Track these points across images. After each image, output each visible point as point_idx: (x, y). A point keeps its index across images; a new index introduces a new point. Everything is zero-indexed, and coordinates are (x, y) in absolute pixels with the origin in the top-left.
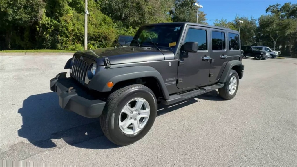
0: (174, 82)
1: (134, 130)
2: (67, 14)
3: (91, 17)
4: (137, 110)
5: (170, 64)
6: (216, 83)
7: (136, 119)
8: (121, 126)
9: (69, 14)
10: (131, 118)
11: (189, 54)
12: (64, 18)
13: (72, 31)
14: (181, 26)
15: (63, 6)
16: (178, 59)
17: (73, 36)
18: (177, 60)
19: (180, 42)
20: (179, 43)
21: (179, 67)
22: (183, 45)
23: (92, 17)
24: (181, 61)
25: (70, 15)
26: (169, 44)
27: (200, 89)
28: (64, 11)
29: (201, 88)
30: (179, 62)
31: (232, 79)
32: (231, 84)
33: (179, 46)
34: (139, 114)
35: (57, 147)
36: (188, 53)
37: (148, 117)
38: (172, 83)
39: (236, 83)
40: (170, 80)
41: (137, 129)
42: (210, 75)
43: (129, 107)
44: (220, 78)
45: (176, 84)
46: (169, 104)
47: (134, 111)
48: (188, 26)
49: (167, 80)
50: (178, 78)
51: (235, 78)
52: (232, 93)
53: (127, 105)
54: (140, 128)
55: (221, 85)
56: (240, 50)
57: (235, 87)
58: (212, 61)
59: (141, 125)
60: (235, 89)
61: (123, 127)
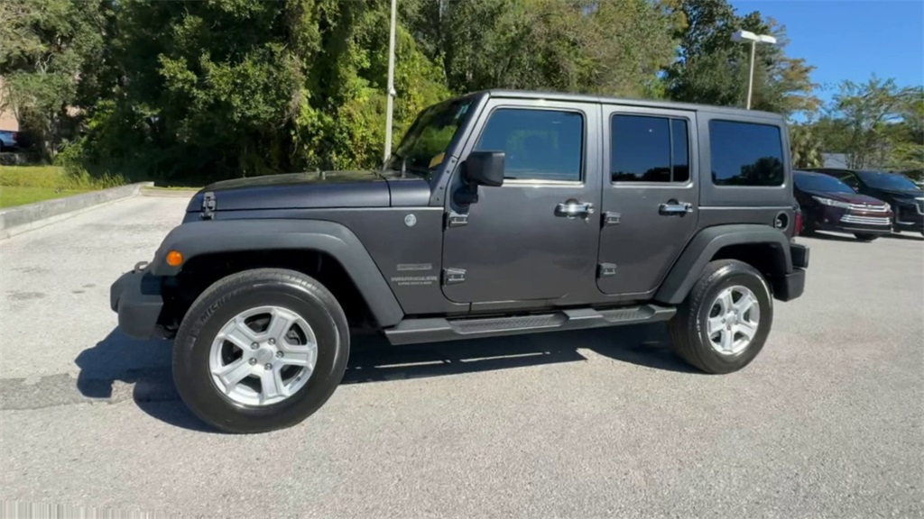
0: (428, 278)
1: (263, 397)
2: (353, 98)
3: (412, 101)
4: (273, 341)
5: (411, 220)
6: (644, 304)
7: (269, 366)
8: (218, 376)
9: (359, 97)
10: (253, 361)
11: (480, 188)
12: (345, 108)
13: (362, 140)
14: (470, 104)
15: (345, 80)
16: (444, 206)
17: (365, 153)
18: (442, 209)
19: (457, 153)
21: (445, 232)
22: (463, 163)
23: (415, 104)
24: (453, 214)
25: (361, 100)
26: (433, 159)
27: (552, 315)
28: (347, 91)
29: (558, 310)
30: (445, 216)
31: (725, 295)
32: (722, 315)
33: (451, 166)
34: (281, 353)
35: (107, 399)
36: (477, 188)
37: (311, 367)
38: (423, 279)
39: (756, 312)
40: (411, 269)
41: (270, 395)
42: (599, 268)
43: (243, 326)
44: (660, 287)
45: (438, 283)
46: (394, 343)
47: (263, 341)
48: (491, 100)
49: (400, 267)
50: (448, 268)
51: (747, 294)
52: (728, 348)
53: (235, 321)
54: (281, 396)
55: (659, 310)
56: (783, 186)
57: (750, 329)
58: (610, 222)
59: (289, 386)
60: (747, 338)
61: (225, 379)
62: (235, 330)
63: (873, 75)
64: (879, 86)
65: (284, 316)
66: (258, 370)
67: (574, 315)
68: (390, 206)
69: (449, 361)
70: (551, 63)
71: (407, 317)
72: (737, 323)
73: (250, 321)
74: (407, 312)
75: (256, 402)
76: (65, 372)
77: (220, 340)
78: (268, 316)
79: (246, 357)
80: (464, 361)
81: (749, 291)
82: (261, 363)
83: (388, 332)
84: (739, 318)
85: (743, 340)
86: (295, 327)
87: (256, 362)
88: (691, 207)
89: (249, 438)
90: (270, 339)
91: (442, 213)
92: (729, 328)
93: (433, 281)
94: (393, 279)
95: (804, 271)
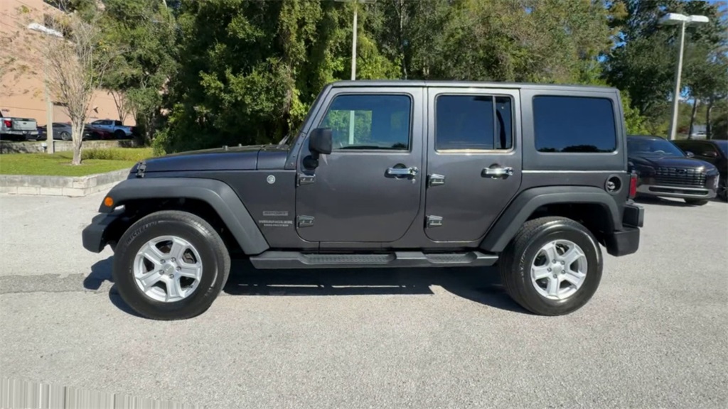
0: (285, 222)
4: (174, 259)
5: (272, 180)
6: (470, 251)
7: (172, 276)
8: (138, 279)
10: (162, 272)
16: (296, 170)
18: (294, 171)
21: (298, 188)
22: (310, 137)
24: (302, 175)
27: (387, 255)
29: (391, 251)
30: (297, 176)
31: (549, 248)
33: (301, 139)
34: (179, 268)
37: (199, 279)
38: (282, 222)
39: (584, 264)
40: (273, 215)
41: (171, 296)
42: (426, 220)
43: (154, 247)
44: (485, 237)
45: (293, 227)
46: (258, 267)
47: (168, 259)
48: (333, 89)
49: (265, 214)
50: (300, 215)
51: (573, 248)
52: (554, 294)
53: (148, 244)
54: (180, 297)
55: (480, 256)
56: (616, 153)
57: (578, 279)
58: (434, 182)
59: (185, 291)
60: (575, 287)
61: (143, 281)
62: (150, 250)
65: (180, 243)
66: (165, 278)
67: (401, 256)
68: (257, 169)
69: (323, 286)
70: (492, 57)
71: (271, 249)
72: (564, 272)
73: (159, 245)
74: (272, 246)
75: (163, 300)
76: (81, 272)
77: (141, 256)
78: (171, 243)
79: (156, 269)
80: (334, 287)
81: (575, 245)
82: (167, 274)
83: (251, 259)
84: (566, 267)
85: (571, 288)
86: (188, 251)
87: (164, 272)
88: (511, 171)
89: (158, 323)
90: (172, 258)
91: (295, 175)
92: (555, 276)
93: (289, 224)
94: (260, 222)
95: (639, 230)
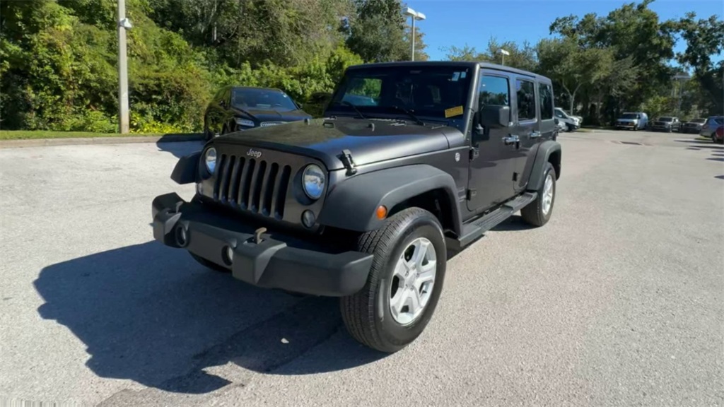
1: (413, 313)
2: (52, 25)
4: (415, 266)
5: (458, 157)
6: (522, 194)
8: (393, 308)
9: (60, 24)
11: (492, 132)
12: (44, 36)
14: (467, 70)
18: (468, 146)
19: (471, 106)
20: (469, 108)
21: (471, 162)
22: (477, 114)
24: (474, 150)
25: (63, 28)
26: (446, 111)
27: (499, 209)
29: (502, 204)
30: (471, 152)
31: (546, 181)
32: (545, 192)
33: (470, 115)
34: (418, 275)
35: (232, 384)
36: (488, 131)
37: (433, 279)
39: (552, 189)
44: (528, 182)
48: (482, 69)
52: (546, 211)
56: (553, 118)
57: (551, 197)
60: (550, 202)
63: (466, 44)
64: (469, 51)
65: (424, 244)
67: (514, 206)
68: (449, 148)
72: (548, 195)
81: (551, 177)
83: (459, 239)
84: (549, 192)
85: (549, 205)
88: (540, 134)
91: (468, 151)
93: (464, 199)
